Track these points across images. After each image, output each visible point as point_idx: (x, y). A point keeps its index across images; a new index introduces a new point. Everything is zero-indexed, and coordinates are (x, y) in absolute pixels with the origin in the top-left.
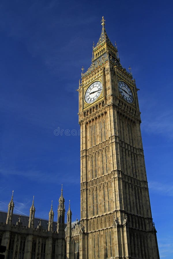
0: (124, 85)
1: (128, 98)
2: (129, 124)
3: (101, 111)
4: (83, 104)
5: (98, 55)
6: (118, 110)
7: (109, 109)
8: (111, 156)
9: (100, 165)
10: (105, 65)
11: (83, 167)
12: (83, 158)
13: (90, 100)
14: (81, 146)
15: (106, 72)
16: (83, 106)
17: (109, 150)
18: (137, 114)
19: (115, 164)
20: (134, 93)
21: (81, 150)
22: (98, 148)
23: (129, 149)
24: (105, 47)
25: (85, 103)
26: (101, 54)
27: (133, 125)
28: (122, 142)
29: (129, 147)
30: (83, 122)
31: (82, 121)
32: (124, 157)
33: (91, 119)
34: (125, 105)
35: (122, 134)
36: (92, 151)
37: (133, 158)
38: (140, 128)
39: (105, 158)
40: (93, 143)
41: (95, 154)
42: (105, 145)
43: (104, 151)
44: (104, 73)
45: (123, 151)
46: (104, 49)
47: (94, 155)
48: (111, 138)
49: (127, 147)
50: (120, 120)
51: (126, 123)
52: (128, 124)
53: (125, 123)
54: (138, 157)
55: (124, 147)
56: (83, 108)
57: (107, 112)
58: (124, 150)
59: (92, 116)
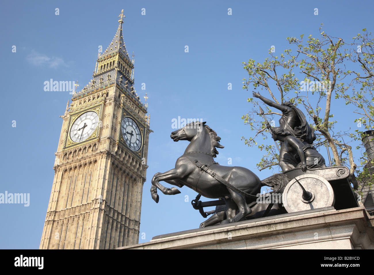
0: (131, 124)
1: (133, 143)
2: (127, 181)
3: (90, 158)
4: (66, 140)
5: (104, 69)
6: (114, 161)
7: (101, 158)
8: (89, 229)
9: (71, 239)
10: (109, 89)
11: (46, 237)
12: (48, 224)
13: (77, 136)
14: (50, 205)
15: (108, 101)
16: (66, 143)
17: (88, 218)
18: (141, 168)
19: (93, 241)
20: (144, 136)
21: (49, 210)
22: (74, 212)
23: (119, 220)
24: (115, 60)
25: (69, 140)
26: (109, 69)
27: (133, 183)
28: (110, 208)
29: (120, 217)
30: (61, 169)
31: (58, 166)
32: (109, 231)
33: (73, 165)
34: (126, 154)
35: (113, 196)
36: (64, 215)
37: (122, 234)
38: (142, 189)
39: (80, 230)
40: (69, 202)
41: (68, 220)
42: (85, 209)
43: (81, 218)
44: (105, 102)
45: (108, 222)
46: (114, 61)
47: (65, 222)
48: (94, 202)
49: (116, 217)
50: (114, 174)
51: (124, 179)
52: (125, 182)
53: (122, 179)
54: (131, 232)
55: (112, 216)
56: (65, 146)
57: (98, 161)
58: (111, 221)
59: (75, 162)
